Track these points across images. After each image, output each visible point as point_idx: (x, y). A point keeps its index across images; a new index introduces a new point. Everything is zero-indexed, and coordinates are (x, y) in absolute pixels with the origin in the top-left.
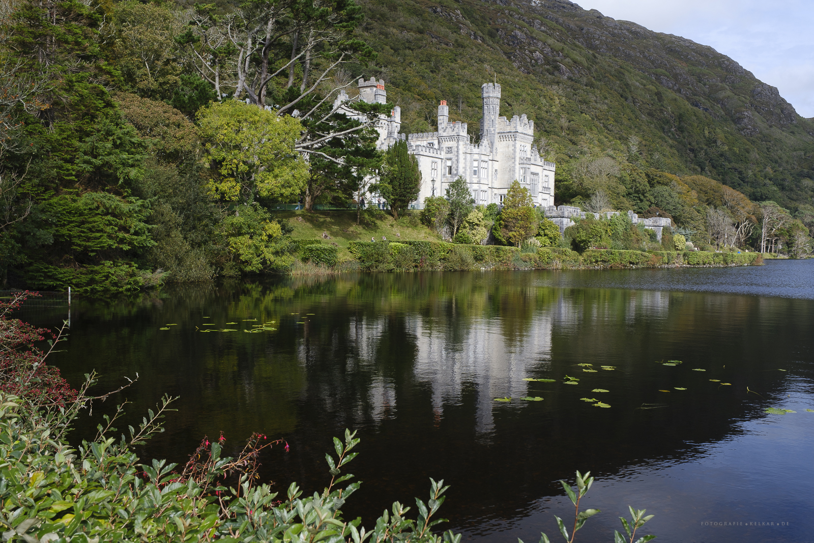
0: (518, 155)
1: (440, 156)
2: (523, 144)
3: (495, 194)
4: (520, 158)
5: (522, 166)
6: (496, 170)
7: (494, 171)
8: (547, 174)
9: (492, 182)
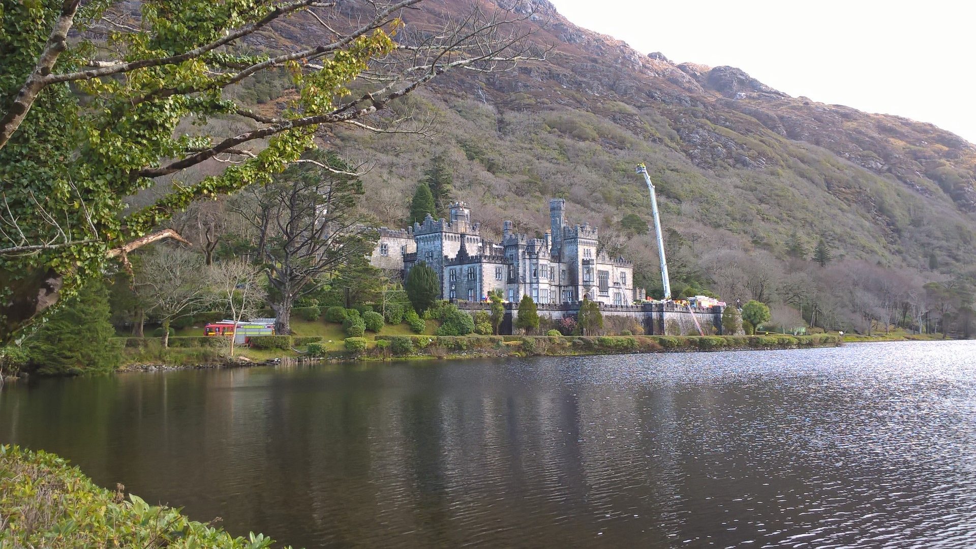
0: (581, 257)
1: (505, 263)
2: (586, 248)
3: (564, 291)
4: (583, 260)
5: (586, 266)
6: (564, 271)
7: (561, 271)
8: (623, 271)
9: (560, 281)
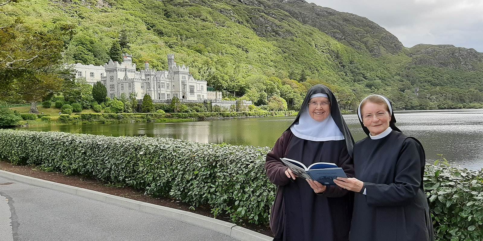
0: (181, 80)
1: (145, 82)
2: (183, 75)
3: (174, 94)
4: (182, 81)
5: (182, 83)
6: (174, 85)
8: (202, 85)
9: (172, 90)
